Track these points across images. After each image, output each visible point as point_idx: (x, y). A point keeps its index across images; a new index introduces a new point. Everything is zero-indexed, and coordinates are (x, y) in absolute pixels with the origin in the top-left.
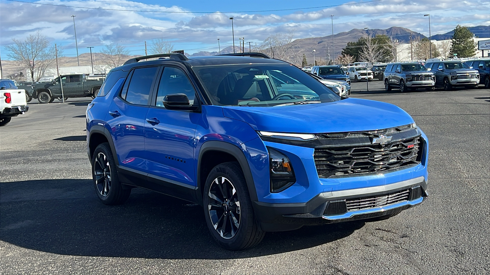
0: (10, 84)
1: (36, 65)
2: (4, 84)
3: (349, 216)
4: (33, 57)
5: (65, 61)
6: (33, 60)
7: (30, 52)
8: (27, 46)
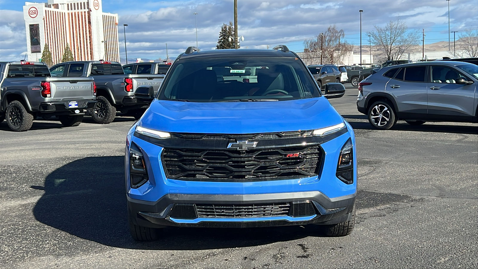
0: (333, 69)
1: (393, 50)
2: (327, 69)
3: (197, 222)
4: (391, 42)
5: (443, 46)
6: (391, 45)
7: (389, 37)
8: (387, 32)
